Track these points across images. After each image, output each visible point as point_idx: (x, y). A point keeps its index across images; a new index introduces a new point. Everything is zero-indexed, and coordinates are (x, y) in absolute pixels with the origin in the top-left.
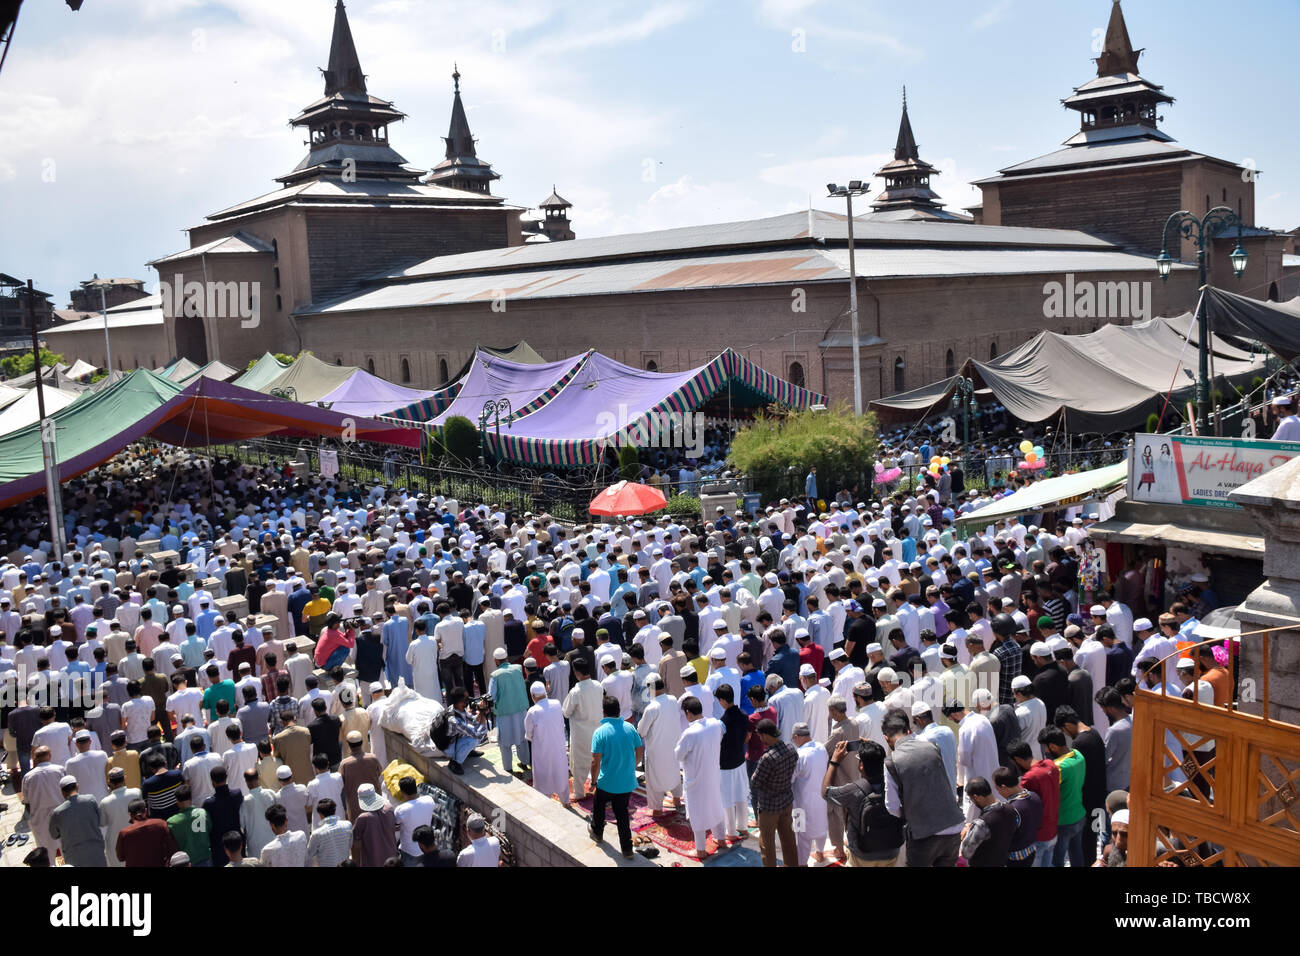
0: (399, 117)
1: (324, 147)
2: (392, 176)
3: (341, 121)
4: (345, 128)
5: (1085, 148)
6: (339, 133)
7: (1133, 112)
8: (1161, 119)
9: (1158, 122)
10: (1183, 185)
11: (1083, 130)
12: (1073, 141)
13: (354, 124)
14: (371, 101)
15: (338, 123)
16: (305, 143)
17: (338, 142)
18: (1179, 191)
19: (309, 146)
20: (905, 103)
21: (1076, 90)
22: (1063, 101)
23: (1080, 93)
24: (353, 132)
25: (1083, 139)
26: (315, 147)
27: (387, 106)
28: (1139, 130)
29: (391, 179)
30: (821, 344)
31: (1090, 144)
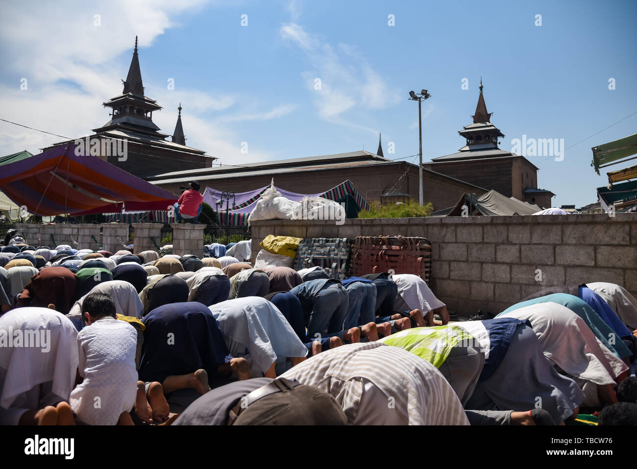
0: (158, 108)
1: (119, 117)
2: (152, 135)
3: (130, 105)
4: (132, 109)
5: (469, 152)
6: (128, 111)
7: (489, 138)
8: (499, 143)
9: (498, 144)
10: (513, 168)
11: (467, 145)
12: (463, 149)
13: (136, 108)
14: (145, 98)
15: (128, 106)
16: (110, 115)
17: (127, 115)
18: (511, 170)
19: (112, 116)
20: (380, 141)
21: (464, 128)
22: (459, 132)
23: (466, 129)
24: (135, 111)
25: (467, 148)
26: (114, 117)
27: (153, 102)
28: (492, 146)
29: (151, 136)
30: (381, 196)
31: (471, 151)
